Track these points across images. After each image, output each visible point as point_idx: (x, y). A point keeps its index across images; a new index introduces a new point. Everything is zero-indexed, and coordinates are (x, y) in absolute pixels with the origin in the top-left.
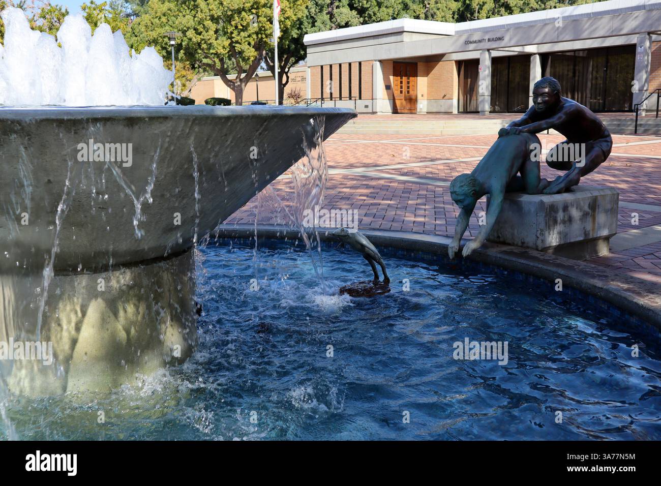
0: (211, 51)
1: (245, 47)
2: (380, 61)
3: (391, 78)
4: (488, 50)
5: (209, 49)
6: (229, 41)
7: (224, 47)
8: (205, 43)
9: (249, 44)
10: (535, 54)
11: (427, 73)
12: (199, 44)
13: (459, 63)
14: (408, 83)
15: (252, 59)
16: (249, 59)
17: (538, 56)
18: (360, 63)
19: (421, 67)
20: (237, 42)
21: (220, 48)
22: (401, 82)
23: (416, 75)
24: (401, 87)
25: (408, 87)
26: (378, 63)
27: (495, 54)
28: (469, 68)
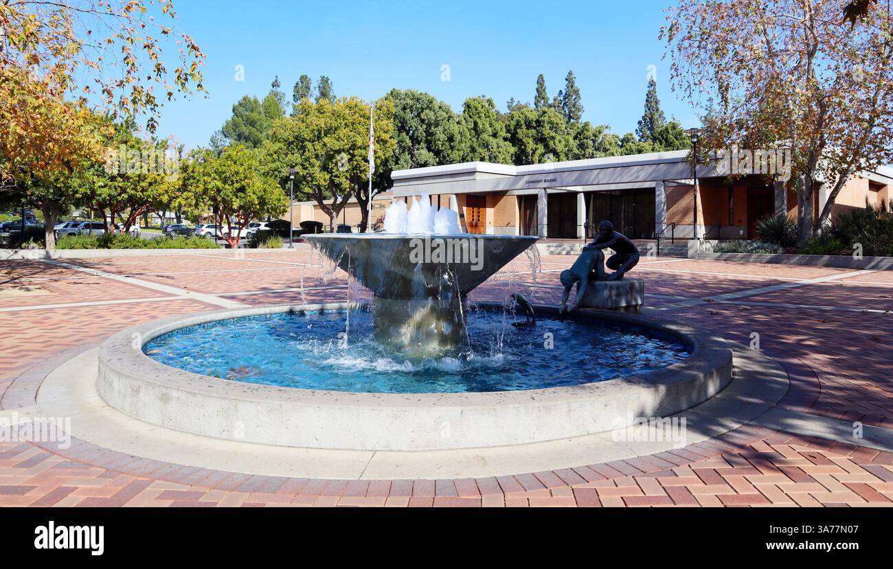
0: (314, 183)
1: (343, 180)
2: (456, 195)
3: (465, 208)
4: (545, 189)
5: (312, 181)
6: (330, 175)
7: (325, 180)
8: (310, 176)
9: (347, 178)
10: (580, 192)
11: (493, 205)
12: (304, 177)
13: (520, 198)
14: (479, 212)
15: (348, 190)
16: (345, 190)
17: (582, 194)
18: (439, 196)
19: (488, 200)
20: (336, 176)
21: (322, 180)
22: (473, 212)
23: (484, 206)
24: (473, 216)
25: (479, 216)
26: (454, 196)
27: (549, 191)
28: (528, 202)
